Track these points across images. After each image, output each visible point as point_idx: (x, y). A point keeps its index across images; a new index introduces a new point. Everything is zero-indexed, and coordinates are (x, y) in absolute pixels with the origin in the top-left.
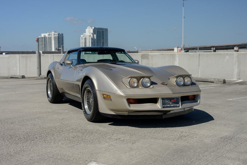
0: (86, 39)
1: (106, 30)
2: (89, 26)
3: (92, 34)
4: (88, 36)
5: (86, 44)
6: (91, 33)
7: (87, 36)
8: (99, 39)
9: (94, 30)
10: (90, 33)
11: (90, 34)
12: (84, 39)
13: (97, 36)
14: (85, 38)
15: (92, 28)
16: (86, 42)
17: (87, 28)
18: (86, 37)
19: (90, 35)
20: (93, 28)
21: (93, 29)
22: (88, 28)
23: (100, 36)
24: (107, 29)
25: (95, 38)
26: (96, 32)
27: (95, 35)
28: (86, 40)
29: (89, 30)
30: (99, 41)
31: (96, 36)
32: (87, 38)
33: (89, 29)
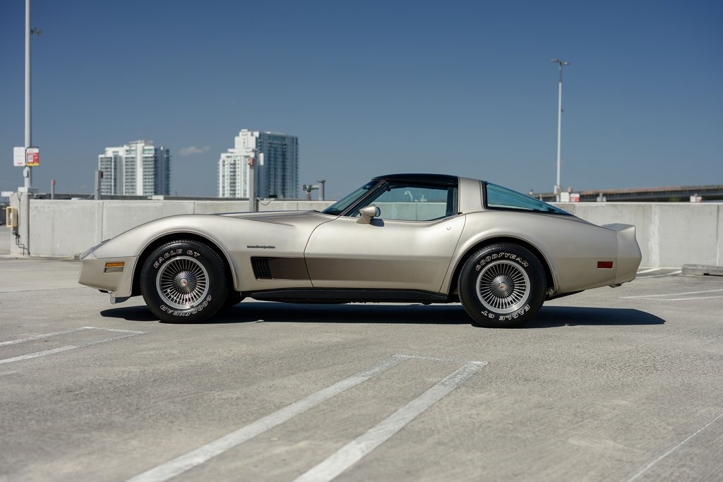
0: (235, 164)
1: (295, 141)
2: (245, 128)
3: (253, 151)
4: (242, 157)
5: (235, 179)
6: (251, 150)
7: (239, 158)
8: (272, 166)
9: (259, 141)
10: (248, 148)
11: (247, 152)
12: (231, 164)
13: (268, 159)
14: (232, 162)
15: (252, 135)
16: (235, 175)
17: (238, 135)
18: (235, 161)
19: (248, 154)
20: (257, 134)
21: (257, 138)
22: (241, 133)
23: (275, 158)
24: (297, 139)
25: (262, 163)
26: (266, 146)
27: (261, 156)
28: (235, 168)
29: (244, 139)
30: (272, 172)
31: (264, 157)
32: (237, 162)
33: (246, 137)
